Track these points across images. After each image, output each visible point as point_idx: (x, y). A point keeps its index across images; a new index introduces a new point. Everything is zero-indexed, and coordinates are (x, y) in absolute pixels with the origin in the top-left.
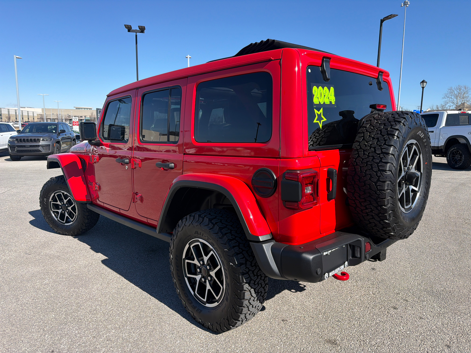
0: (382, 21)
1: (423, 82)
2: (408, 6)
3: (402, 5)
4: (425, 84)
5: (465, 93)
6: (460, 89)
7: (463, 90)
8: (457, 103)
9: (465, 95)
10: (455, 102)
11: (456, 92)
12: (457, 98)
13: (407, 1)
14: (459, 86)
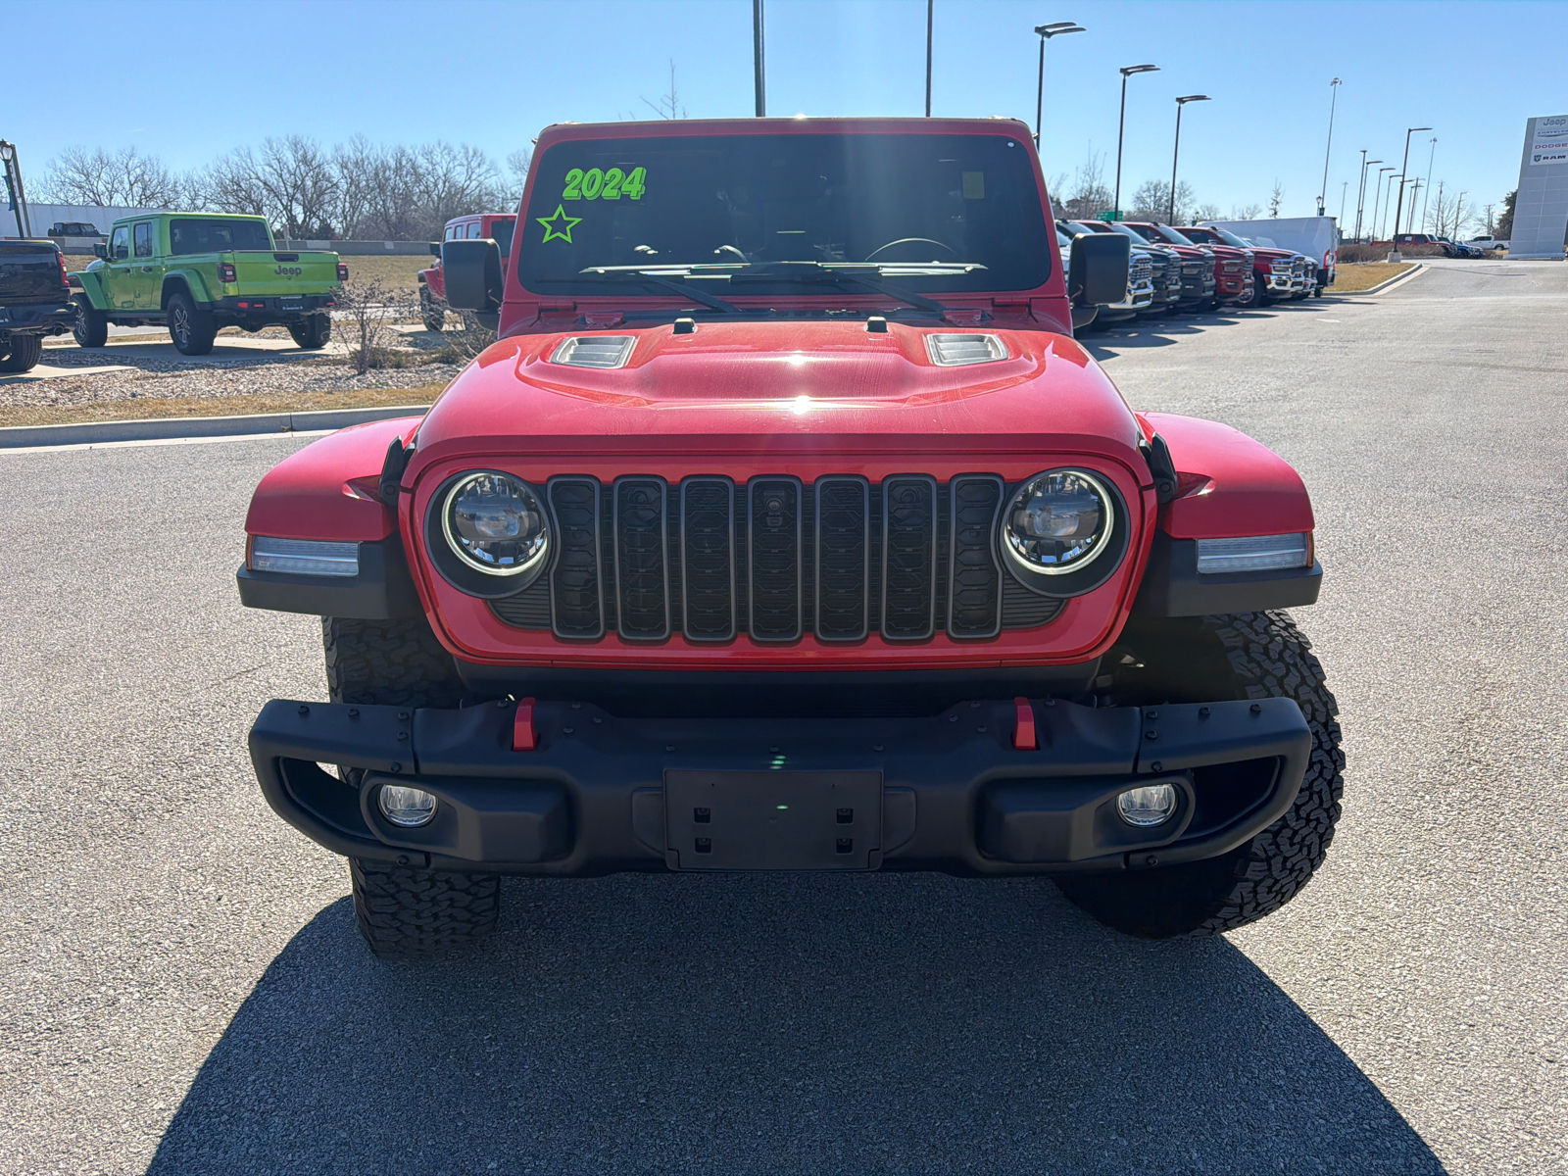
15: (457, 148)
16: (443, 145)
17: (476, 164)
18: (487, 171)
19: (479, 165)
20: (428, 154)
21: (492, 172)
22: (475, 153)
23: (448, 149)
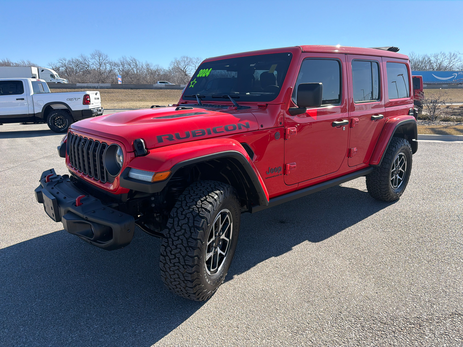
15: (447, 54)
16: (442, 53)
17: (453, 58)
18: (457, 61)
19: (454, 59)
20: (436, 56)
21: (459, 61)
22: (454, 55)
23: (444, 54)
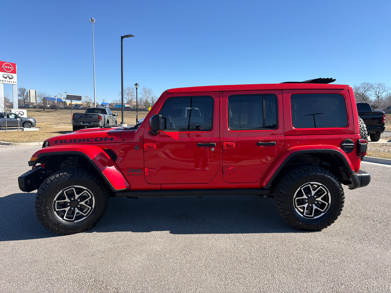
0: (122, 38)
1: (136, 84)
2: (94, 22)
3: (89, 21)
4: (138, 86)
5: (132, 92)
6: (129, 89)
7: (131, 90)
8: (128, 99)
9: (133, 94)
10: (127, 98)
11: (127, 91)
12: (128, 96)
13: (93, 19)
14: (128, 87)
